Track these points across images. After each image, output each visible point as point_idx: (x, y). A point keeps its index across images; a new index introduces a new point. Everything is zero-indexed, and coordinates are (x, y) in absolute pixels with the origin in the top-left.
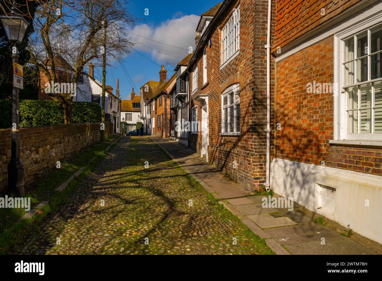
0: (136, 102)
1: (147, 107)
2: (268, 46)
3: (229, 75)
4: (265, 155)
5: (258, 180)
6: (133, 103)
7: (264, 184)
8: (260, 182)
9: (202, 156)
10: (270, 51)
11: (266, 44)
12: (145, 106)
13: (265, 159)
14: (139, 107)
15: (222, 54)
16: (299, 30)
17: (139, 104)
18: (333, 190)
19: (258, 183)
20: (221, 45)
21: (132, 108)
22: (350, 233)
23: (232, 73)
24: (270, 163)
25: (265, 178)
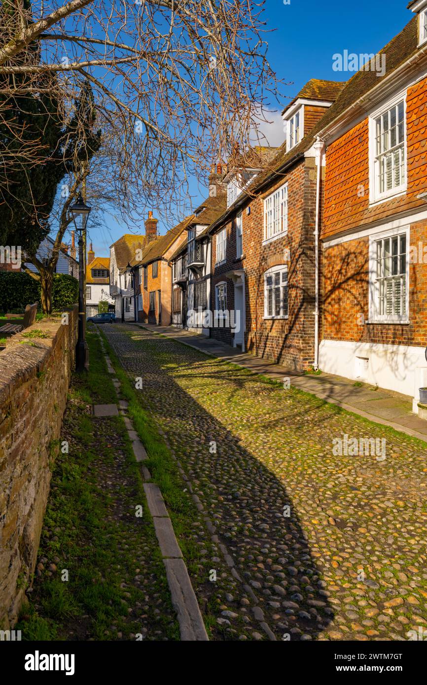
0: (97, 268)
1: (123, 277)
2: (316, 233)
3: (275, 254)
4: (314, 337)
5: (307, 361)
6: (92, 269)
7: (313, 364)
8: (309, 363)
9: (235, 346)
10: (319, 238)
11: (314, 230)
12: (120, 275)
13: (314, 340)
14: (108, 275)
15: (265, 228)
16: (344, 224)
17: (108, 271)
18: (368, 359)
19: (307, 364)
20: (263, 217)
21: (92, 278)
22: (377, 388)
23: (278, 252)
24: (319, 344)
25: (314, 359)
